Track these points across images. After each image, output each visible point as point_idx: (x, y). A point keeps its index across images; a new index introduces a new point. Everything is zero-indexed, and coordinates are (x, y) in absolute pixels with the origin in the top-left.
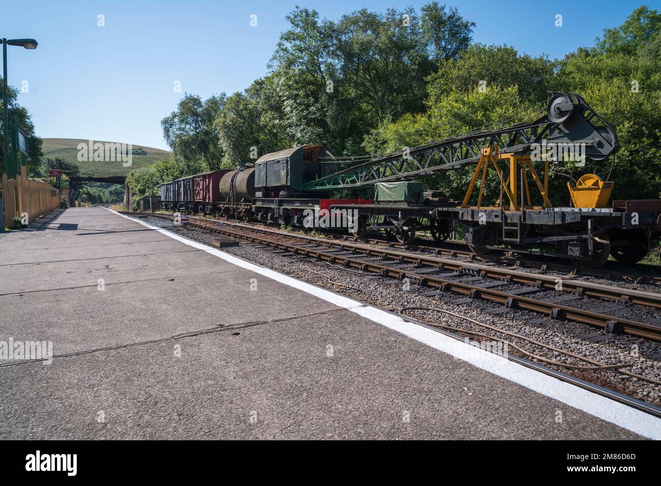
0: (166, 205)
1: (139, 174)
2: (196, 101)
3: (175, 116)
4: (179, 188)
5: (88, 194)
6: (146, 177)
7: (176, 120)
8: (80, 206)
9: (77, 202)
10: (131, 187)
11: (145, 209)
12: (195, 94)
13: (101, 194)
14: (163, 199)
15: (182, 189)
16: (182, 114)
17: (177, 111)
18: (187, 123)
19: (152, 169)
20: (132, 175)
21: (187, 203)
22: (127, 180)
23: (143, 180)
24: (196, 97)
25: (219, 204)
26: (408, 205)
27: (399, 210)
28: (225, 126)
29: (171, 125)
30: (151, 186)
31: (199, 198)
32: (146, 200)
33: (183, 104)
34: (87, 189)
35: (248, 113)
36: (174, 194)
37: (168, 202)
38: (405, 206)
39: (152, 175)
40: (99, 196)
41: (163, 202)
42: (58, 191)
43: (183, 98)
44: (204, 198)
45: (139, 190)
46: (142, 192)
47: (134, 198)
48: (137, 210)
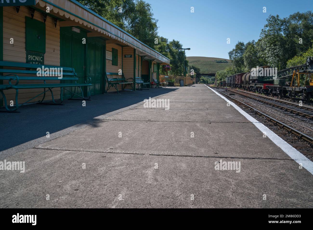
0: (228, 85)
1: (220, 73)
2: (242, 44)
3: (234, 50)
4: (231, 78)
5: (203, 80)
6: (223, 74)
7: (234, 52)
8: (199, 83)
9: (198, 83)
10: (217, 78)
11: (221, 86)
12: (242, 42)
13: (208, 80)
14: (227, 83)
15: (232, 79)
16: (236, 49)
17: (235, 48)
18: (238, 53)
19: (225, 71)
20: (218, 73)
21: (234, 84)
22: (216, 75)
23: (221, 75)
24: (242, 43)
25: (242, 85)
26: (280, 86)
27: (277, 87)
28: (246, 57)
29: (232, 54)
30: (224, 77)
31: (236, 83)
32: (221, 83)
33: (237, 46)
34: (203, 78)
35: (254, 53)
36: (230, 81)
37: (228, 84)
38: (278, 86)
39: (225, 73)
40: (207, 81)
41: (227, 84)
42: (192, 79)
43: (237, 43)
44: (238, 83)
45: (220, 79)
46: (221, 79)
47: (218, 82)
48: (218, 86)
